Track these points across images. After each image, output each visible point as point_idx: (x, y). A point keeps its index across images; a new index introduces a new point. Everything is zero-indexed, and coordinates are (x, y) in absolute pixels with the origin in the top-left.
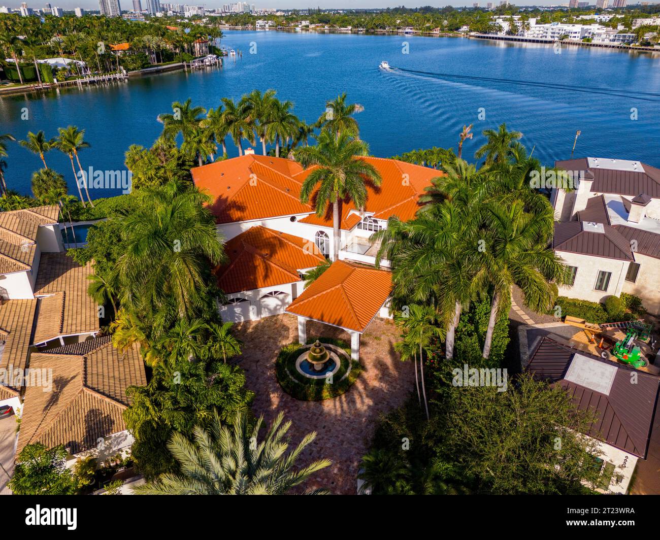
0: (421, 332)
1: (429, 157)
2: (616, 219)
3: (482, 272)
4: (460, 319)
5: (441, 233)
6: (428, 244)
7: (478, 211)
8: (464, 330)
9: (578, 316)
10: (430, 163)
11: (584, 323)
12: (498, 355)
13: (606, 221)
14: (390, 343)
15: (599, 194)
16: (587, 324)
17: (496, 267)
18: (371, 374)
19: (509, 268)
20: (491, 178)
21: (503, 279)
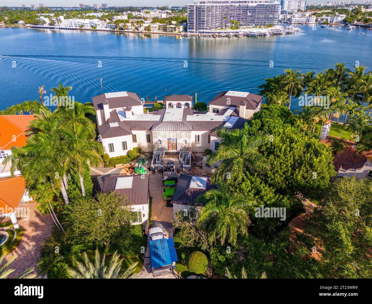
0: (47, 196)
1: (24, 107)
2: (122, 119)
3: (68, 159)
4: (68, 185)
5: (41, 148)
6: (37, 155)
7: (56, 134)
8: (71, 189)
9: (120, 163)
10: (26, 111)
11: (123, 165)
12: (90, 192)
13: (118, 120)
14: (35, 211)
15: (114, 109)
16: (124, 165)
17: (72, 155)
18: (30, 231)
19: (79, 153)
20: (59, 116)
21: (78, 159)
